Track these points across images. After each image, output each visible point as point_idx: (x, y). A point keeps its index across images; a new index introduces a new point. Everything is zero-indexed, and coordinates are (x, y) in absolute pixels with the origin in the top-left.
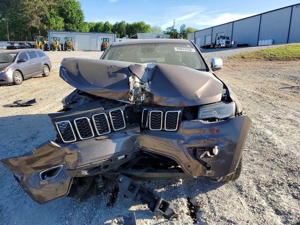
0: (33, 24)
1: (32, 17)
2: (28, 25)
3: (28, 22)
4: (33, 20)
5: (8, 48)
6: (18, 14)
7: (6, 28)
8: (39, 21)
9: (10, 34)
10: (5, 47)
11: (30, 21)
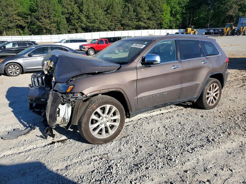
0: (231, 13)
1: (231, 7)
2: (226, 14)
3: (226, 12)
4: (231, 9)
5: (206, 34)
6: (221, 6)
7: (209, 18)
8: (237, 10)
9: (210, 23)
10: (204, 33)
11: (228, 10)
